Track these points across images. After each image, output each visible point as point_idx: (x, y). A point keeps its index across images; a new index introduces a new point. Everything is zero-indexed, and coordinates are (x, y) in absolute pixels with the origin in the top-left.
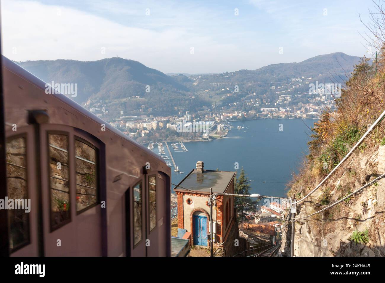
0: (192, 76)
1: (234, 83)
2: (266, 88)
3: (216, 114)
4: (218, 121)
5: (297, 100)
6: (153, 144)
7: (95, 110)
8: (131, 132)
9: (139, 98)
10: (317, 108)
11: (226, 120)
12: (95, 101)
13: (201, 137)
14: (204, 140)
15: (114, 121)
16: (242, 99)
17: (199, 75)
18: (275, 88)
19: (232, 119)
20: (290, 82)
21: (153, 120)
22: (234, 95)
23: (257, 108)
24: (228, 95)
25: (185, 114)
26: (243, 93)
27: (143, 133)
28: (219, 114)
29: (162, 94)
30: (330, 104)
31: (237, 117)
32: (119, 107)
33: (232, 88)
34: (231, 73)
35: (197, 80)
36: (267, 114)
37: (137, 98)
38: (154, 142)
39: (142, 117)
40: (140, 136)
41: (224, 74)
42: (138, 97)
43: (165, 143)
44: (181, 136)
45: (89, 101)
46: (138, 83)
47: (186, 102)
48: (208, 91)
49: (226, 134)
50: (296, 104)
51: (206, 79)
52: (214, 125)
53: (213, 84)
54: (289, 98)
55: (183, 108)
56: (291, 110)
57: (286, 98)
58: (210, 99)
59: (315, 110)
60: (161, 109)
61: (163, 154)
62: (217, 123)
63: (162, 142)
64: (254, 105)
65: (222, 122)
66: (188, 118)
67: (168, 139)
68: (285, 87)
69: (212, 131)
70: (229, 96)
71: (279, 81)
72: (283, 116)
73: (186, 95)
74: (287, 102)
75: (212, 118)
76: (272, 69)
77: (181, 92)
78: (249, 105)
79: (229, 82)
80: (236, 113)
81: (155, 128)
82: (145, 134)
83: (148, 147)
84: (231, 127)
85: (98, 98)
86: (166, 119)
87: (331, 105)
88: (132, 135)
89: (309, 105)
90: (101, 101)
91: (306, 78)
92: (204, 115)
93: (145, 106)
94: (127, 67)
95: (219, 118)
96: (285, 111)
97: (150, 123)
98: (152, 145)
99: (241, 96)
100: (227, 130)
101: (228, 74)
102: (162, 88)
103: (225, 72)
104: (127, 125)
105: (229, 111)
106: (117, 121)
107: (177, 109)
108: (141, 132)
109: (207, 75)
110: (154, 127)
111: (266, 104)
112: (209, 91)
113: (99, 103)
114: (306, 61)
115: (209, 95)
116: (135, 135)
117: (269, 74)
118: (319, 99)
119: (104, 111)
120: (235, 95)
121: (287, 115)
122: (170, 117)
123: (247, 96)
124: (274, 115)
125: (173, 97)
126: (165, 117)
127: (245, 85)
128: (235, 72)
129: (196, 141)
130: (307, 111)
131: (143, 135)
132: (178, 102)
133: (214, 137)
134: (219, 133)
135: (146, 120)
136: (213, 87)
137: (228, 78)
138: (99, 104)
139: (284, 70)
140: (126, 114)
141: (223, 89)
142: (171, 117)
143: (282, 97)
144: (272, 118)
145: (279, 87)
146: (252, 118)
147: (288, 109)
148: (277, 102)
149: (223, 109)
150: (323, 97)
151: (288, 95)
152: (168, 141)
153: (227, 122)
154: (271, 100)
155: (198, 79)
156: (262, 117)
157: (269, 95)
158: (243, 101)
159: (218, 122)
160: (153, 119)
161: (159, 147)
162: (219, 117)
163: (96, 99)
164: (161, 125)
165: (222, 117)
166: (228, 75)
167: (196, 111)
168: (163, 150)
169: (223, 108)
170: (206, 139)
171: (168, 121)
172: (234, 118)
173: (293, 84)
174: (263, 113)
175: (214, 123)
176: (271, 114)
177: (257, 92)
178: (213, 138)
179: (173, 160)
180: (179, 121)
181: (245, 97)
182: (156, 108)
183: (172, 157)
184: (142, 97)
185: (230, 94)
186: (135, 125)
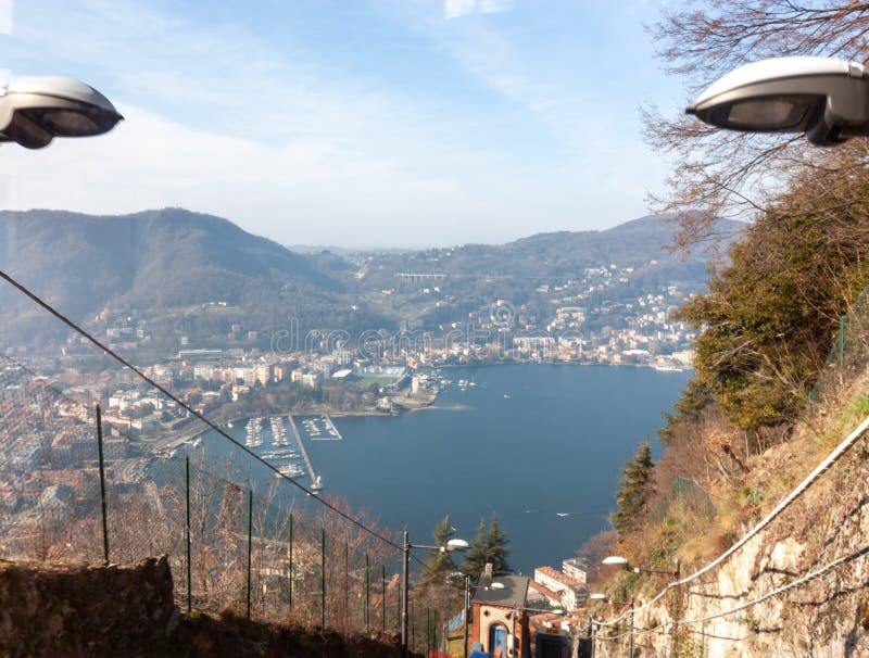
0: (352, 256)
1: (452, 276)
2: (526, 289)
4: (414, 365)
5: (598, 321)
6: (260, 419)
7: (121, 333)
8: (206, 389)
9: (226, 306)
10: (645, 340)
11: (432, 366)
12: (121, 311)
13: (373, 404)
14: (381, 412)
15: (164, 362)
16: (470, 315)
17: (366, 255)
18: (548, 291)
19: (446, 362)
20: (584, 277)
21: (259, 361)
22: (452, 306)
24: (438, 304)
27: (236, 393)
29: (281, 298)
30: (676, 331)
31: (457, 358)
32: (178, 328)
33: (447, 288)
34: (445, 250)
35: (365, 266)
37: (222, 306)
38: (262, 414)
39: (234, 352)
40: (229, 399)
41: (427, 254)
42: (225, 304)
43: (287, 417)
44: (327, 402)
45: (106, 310)
46: (225, 270)
47: (339, 318)
48: (389, 292)
49: (433, 397)
50: (597, 329)
51: (385, 263)
52: (404, 377)
53: (401, 277)
54: (580, 316)
56: (584, 343)
57: (574, 315)
58: (395, 312)
59: (641, 346)
61: (282, 446)
62: (410, 372)
63: (282, 415)
65: (422, 369)
67: (295, 407)
68: (571, 288)
69: (400, 390)
70: (440, 308)
71: (557, 274)
72: (567, 358)
73: (337, 303)
74: (577, 325)
75: (399, 358)
76: (541, 244)
77: (325, 293)
79: (440, 274)
81: (263, 381)
82: (240, 395)
83: (248, 428)
84: (443, 382)
85: (127, 305)
86: (290, 359)
87: (679, 333)
88: (209, 396)
89: (627, 333)
90: (134, 312)
91: (621, 268)
93: (241, 328)
94: (198, 233)
95: (415, 359)
97: (252, 368)
98: (257, 423)
99: (470, 307)
100: (434, 388)
101: (439, 252)
102: (282, 284)
103: (431, 249)
104: (197, 371)
106: (172, 360)
108: (232, 390)
109: (388, 256)
110: (261, 379)
111: (527, 327)
112: (393, 292)
113: (128, 317)
114: (620, 228)
115: (391, 304)
116: (216, 397)
117: (534, 257)
118: (651, 318)
119: (142, 336)
120: (454, 305)
121: (576, 356)
123: (483, 308)
125: (308, 305)
127: (478, 281)
128: (456, 248)
129: (359, 414)
130: (622, 346)
131: (235, 397)
132: (320, 320)
133: (404, 406)
134: (415, 397)
135: (241, 360)
136: (403, 285)
137: (439, 264)
138: (129, 319)
139: (568, 248)
140: (193, 344)
141: (426, 288)
142: (301, 355)
143: (564, 312)
144: (540, 362)
145: (556, 289)
146: (494, 361)
148: (553, 324)
150: (661, 315)
151: (578, 309)
152: (296, 414)
153: (435, 370)
154: (538, 319)
155: (366, 262)
156: (517, 359)
157: (533, 307)
158: (472, 318)
159: (413, 369)
160: (258, 357)
161: (273, 426)
162: (415, 357)
163: (122, 306)
164: (279, 372)
165: (422, 358)
166: (436, 256)
168: (283, 435)
170: (384, 410)
171: (295, 365)
172: (452, 359)
173: (590, 282)
175: (405, 371)
177: (505, 298)
178: (401, 408)
179: (306, 459)
180: (321, 364)
181: (477, 309)
182: (265, 332)
183: (304, 453)
184: (233, 305)
185: (443, 302)
186: (215, 373)
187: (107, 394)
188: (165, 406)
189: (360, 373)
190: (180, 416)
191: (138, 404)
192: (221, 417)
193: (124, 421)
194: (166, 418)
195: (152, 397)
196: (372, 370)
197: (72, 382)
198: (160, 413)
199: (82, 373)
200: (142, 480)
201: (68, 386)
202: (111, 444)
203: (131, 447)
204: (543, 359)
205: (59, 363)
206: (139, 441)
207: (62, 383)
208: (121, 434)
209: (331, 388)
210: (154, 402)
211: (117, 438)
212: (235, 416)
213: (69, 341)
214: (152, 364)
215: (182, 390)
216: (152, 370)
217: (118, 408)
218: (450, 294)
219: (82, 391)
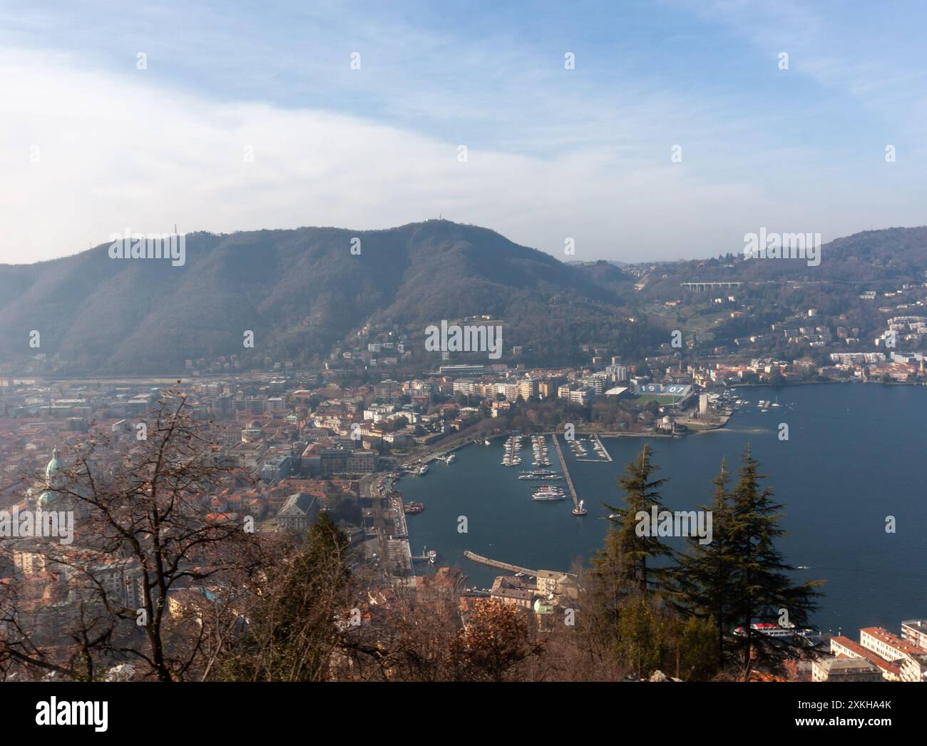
0: (631, 266)
1: (750, 283)
2: (846, 295)
3: (696, 366)
4: (702, 383)
6: (521, 437)
7: (382, 349)
8: (464, 405)
9: (490, 320)
11: (725, 384)
12: (382, 325)
13: (652, 424)
14: (661, 433)
15: (424, 378)
16: (773, 327)
17: (650, 265)
18: (875, 298)
19: (743, 380)
21: (523, 377)
22: (749, 316)
23: (819, 351)
24: (732, 315)
25: (609, 363)
26: (776, 310)
27: (496, 409)
28: (706, 366)
29: (549, 311)
31: (757, 375)
33: (744, 297)
34: (741, 256)
35: (647, 275)
36: (850, 369)
37: (485, 319)
38: (523, 432)
39: (496, 369)
40: (488, 413)
41: (720, 261)
42: (488, 318)
43: (551, 436)
44: (596, 421)
45: (368, 325)
46: (489, 282)
47: (614, 330)
48: (674, 304)
49: (724, 419)
51: (668, 272)
52: (689, 395)
53: (689, 286)
54: (920, 327)
55: (604, 348)
57: (912, 326)
58: (681, 324)
60: (546, 349)
61: (543, 466)
62: (697, 390)
63: (544, 433)
64: (811, 344)
65: (712, 387)
66: (616, 374)
67: (559, 426)
68: (907, 293)
69: (683, 410)
70: (735, 319)
71: (888, 279)
72: (903, 376)
73: (613, 315)
74: (916, 337)
75: (684, 375)
76: (864, 244)
77: (599, 305)
78: (793, 342)
79: (735, 281)
80: (756, 366)
81: (526, 396)
82: (500, 411)
83: (506, 445)
84: (738, 402)
85: (389, 319)
86: (559, 375)
88: (467, 411)
90: (396, 326)
92: (662, 369)
93: (505, 342)
94: (462, 245)
95: (704, 376)
96: (907, 363)
97: (515, 383)
98: (517, 441)
99: (772, 318)
100: (727, 409)
101: (735, 258)
102: (549, 296)
103: (724, 256)
104: (457, 386)
105: (734, 360)
106: (432, 375)
107: (588, 350)
108: (491, 405)
109: (674, 264)
110: (523, 395)
111: (848, 340)
112: (678, 304)
113: (390, 331)
115: (676, 316)
116: (473, 412)
117: (856, 258)
119: (402, 351)
120: (753, 315)
121: (915, 374)
122: (568, 369)
123: (789, 319)
124: (873, 374)
125: (578, 317)
126: (556, 369)
127: (782, 288)
129: (636, 435)
131: (495, 413)
132: (592, 333)
133: (689, 427)
134: (702, 418)
135: (504, 376)
136: (690, 295)
137: (733, 271)
138: (390, 334)
140: (454, 359)
141: (718, 298)
142: (570, 371)
144: (865, 381)
145: (887, 295)
146: (804, 379)
147: (918, 357)
148: (883, 337)
149: (719, 354)
151: (918, 318)
152: (560, 432)
153: (728, 388)
154: (862, 331)
155: (647, 272)
156: (836, 378)
157: (856, 317)
158: (775, 331)
159: (700, 387)
160: (522, 374)
161: (534, 445)
162: (704, 374)
163: (384, 321)
164: (544, 389)
165: (713, 375)
166: (732, 262)
167: (640, 357)
168: (544, 454)
169: (716, 349)
170: (664, 431)
171: (562, 382)
172: (749, 376)
174: (838, 366)
175: (691, 390)
176: (863, 370)
177: (817, 306)
178: (684, 430)
179: (570, 482)
180: (591, 380)
181: (782, 321)
182: (531, 347)
183: (567, 475)
184: (497, 319)
185: (738, 313)
186: (476, 388)
187: (362, 407)
188: (419, 420)
189: (637, 392)
190: (434, 431)
191: (392, 417)
192: (479, 433)
193: (376, 434)
194: (420, 432)
195: (406, 410)
196: (652, 388)
197: (331, 395)
198: (414, 427)
199: (342, 387)
200: (388, 495)
201: (326, 399)
202: (361, 456)
203: (381, 461)
204: (868, 378)
205: (321, 377)
206: (390, 454)
207: (320, 396)
208: (372, 448)
209: (602, 405)
210: (408, 415)
211: (368, 451)
212: (493, 433)
213: (332, 356)
214: (412, 379)
215: (438, 406)
216: (410, 385)
217: (372, 421)
218: (748, 303)
219: (339, 404)
